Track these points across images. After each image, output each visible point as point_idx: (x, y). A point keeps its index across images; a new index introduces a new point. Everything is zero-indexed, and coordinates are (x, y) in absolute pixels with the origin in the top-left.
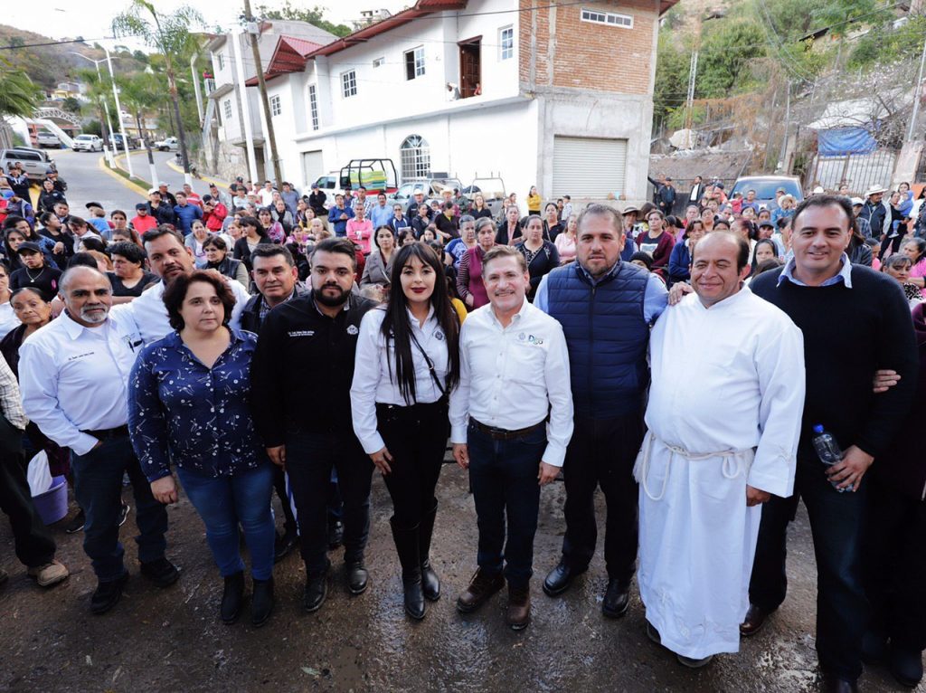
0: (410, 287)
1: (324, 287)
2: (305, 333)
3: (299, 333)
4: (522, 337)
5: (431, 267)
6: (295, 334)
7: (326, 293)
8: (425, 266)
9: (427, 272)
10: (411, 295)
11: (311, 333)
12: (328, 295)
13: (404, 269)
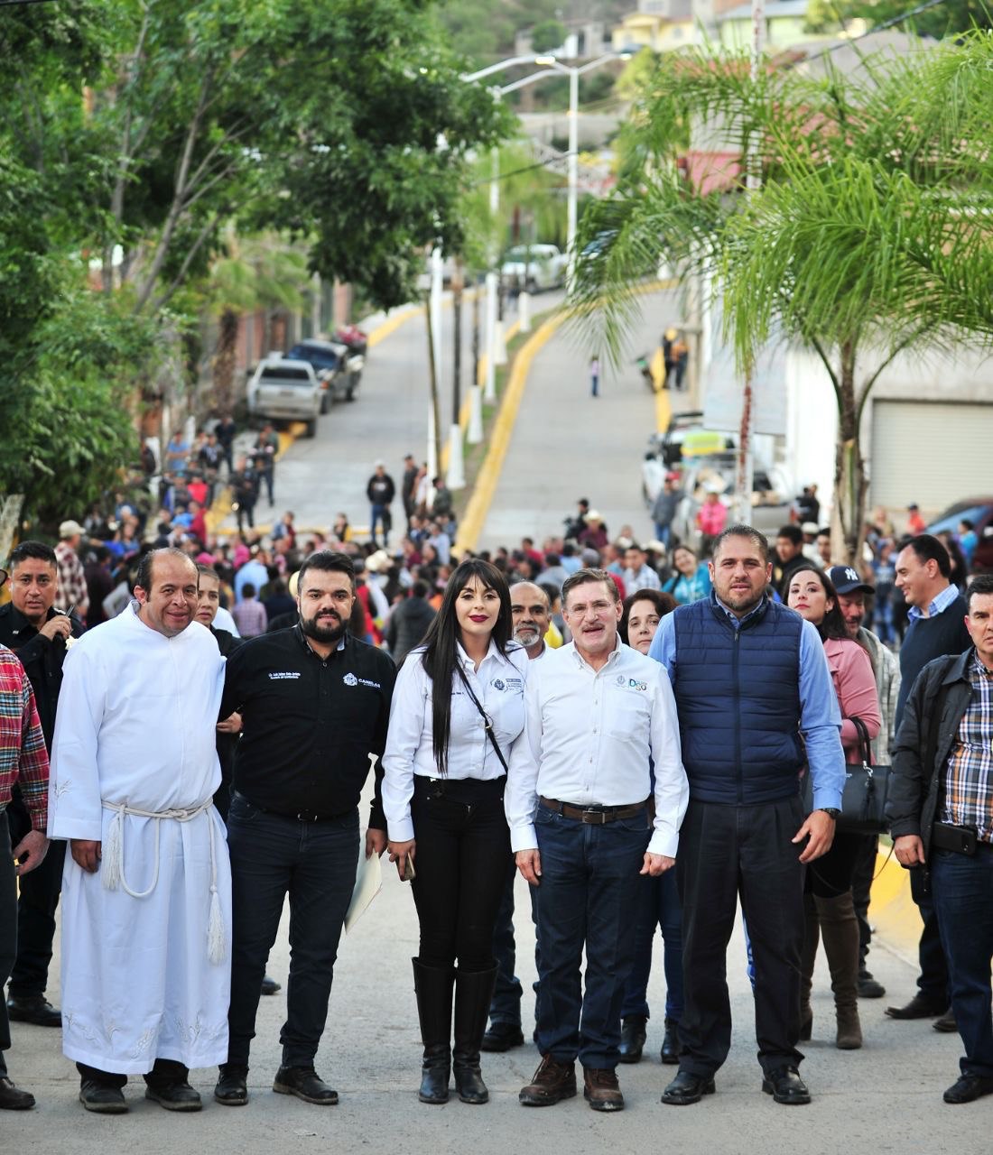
0: (467, 615)
1: (318, 615)
2: (289, 675)
3: (282, 675)
4: (621, 680)
5: (495, 592)
6: (276, 676)
7: (322, 623)
8: (488, 590)
9: (490, 597)
10: (469, 625)
11: (296, 675)
12: (325, 627)
13: (463, 592)
